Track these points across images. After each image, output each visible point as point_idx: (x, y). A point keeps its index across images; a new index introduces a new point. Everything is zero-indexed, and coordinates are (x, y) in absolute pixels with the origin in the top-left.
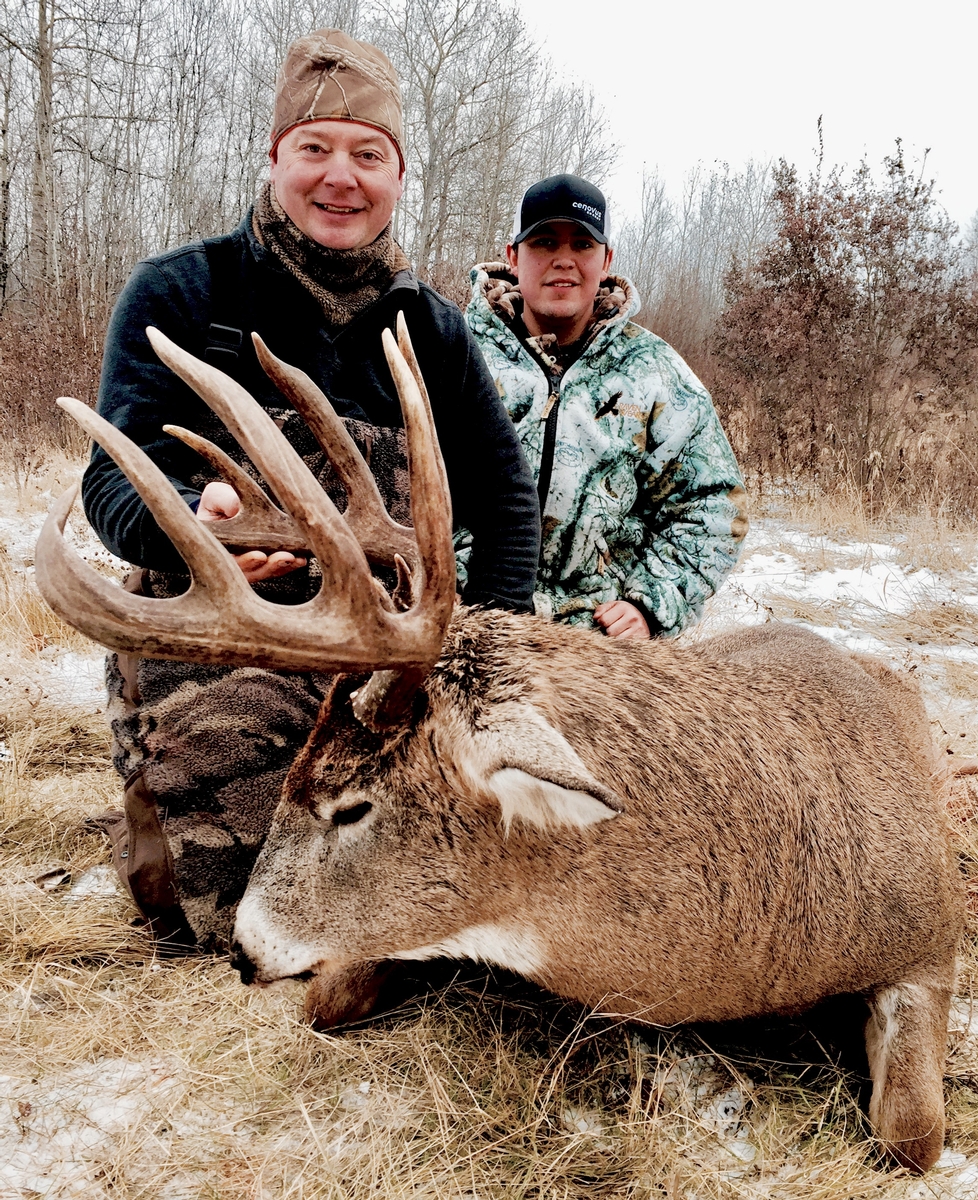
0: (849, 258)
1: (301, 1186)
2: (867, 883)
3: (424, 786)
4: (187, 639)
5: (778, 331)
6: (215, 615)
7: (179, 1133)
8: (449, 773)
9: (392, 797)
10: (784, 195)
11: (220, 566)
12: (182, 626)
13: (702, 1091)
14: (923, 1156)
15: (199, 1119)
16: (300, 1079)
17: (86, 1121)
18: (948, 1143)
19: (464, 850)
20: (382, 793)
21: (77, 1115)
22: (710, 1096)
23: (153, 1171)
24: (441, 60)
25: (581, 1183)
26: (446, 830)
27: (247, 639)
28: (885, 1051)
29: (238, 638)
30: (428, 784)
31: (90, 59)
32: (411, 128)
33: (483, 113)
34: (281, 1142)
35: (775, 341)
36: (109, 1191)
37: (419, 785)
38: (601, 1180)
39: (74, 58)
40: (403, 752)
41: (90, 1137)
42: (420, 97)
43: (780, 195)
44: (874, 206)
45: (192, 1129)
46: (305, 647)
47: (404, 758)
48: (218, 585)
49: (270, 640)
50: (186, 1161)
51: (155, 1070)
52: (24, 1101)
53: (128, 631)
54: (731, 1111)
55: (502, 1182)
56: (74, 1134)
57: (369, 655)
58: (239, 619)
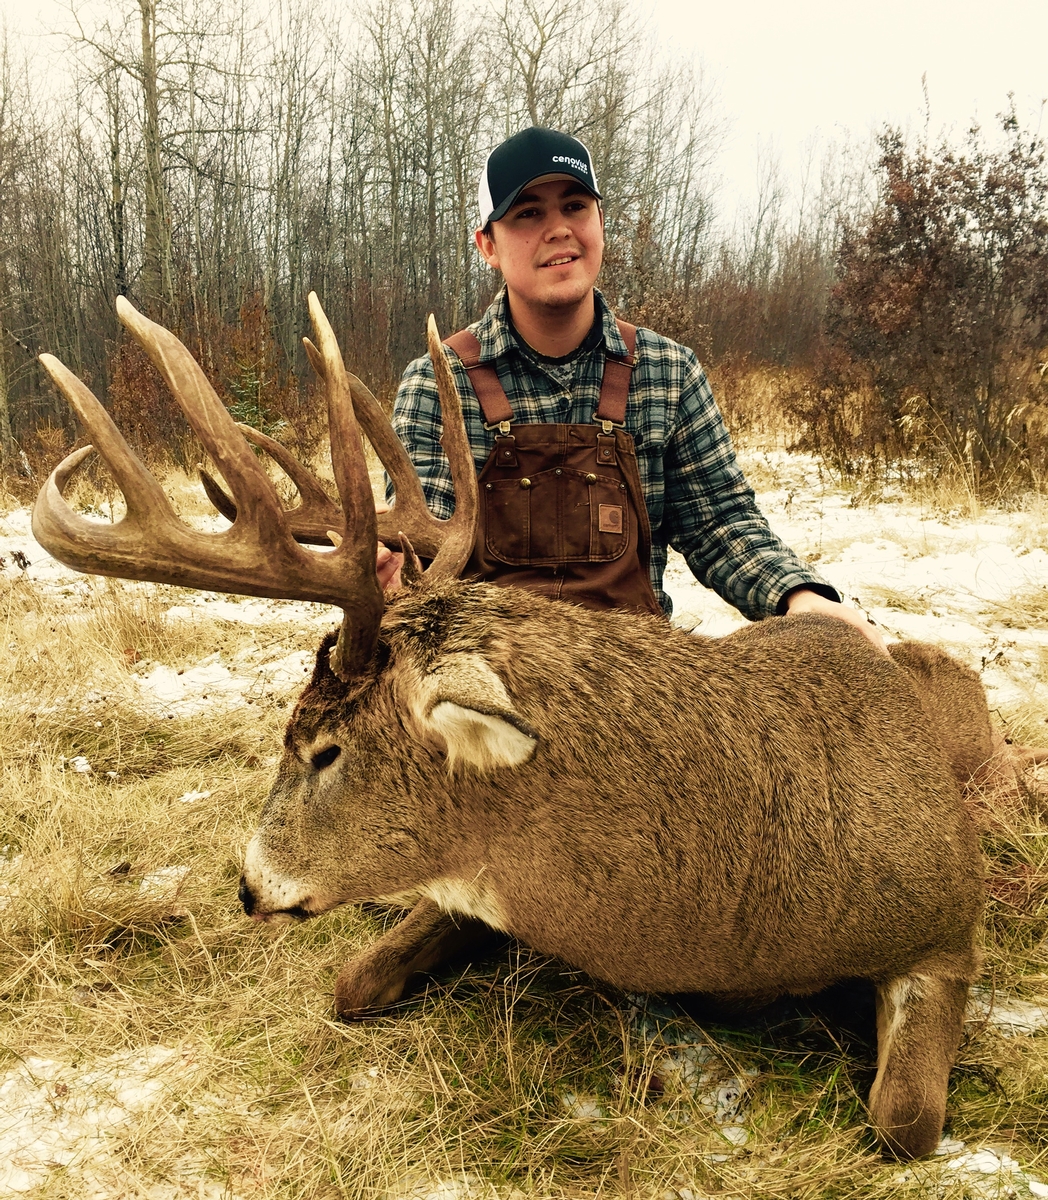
0: (962, 222)
1: (301, 1161)
2: (854, 855)
3: (383, 732)
4: (118, 556)
5: (886, 306)
6: (140, 536)
7: (195, 1113)
8: (404, 718)
9: (354, 741)
10: (892, 162)
11: (143, 492)
12: (115, 545)
13: (705, 1078)
14: (917, 1146)
15: (217, 1101)
16: (311, 1064)
17: (113, 1102)
18: (947, 1130)
19: (419, 796)
20: (345, 736)
21: (106, 1096)
22: (713, 1083)
23: (169, 1147)
24: (543, 43)
25: (572, 1163)
26: (404, 775)
27: (165, 558)
28: (890, 1041)
29: (157, 557)
30: (387, 729)
31: (192, 74)
32: (515, 116)
33: (589, 96)
34: (290, 1122)
35: (883, 318)
36: (126, 1165)
37: (379, 730)
38: (591, 1161)
39: (180, 74)
40: (366, 701)
41: (116, 1116)
42: (522, 83)
43: (886, 161)
44: (987, 167)
45: (209, 1109)
46: (216, 568)
47: (367, 705)
48: (142, 509)
49: (184, 559)
50: (197, 1139)
51: (184, 1056)
52: (62, 1084)
53: (76, 549)
54: (733, 1097)
55: (494, 1160)
56: (102, 1114)
57: (278, 582)
58: (158, 539)
